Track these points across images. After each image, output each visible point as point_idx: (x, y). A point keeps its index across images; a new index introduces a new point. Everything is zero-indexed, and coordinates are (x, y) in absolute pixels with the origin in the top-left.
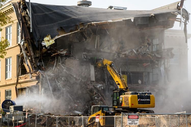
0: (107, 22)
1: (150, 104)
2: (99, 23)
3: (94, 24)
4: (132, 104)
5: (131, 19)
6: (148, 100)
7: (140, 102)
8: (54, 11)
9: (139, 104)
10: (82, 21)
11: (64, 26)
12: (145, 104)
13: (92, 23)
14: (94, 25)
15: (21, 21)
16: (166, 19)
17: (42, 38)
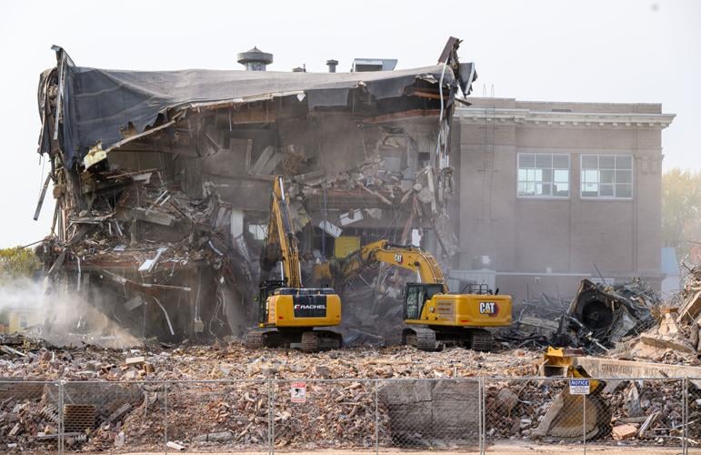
0: (230, 103)
1: (325, 316)
2: (210, 106)
3: (196, 108)
4: (281, 318)
5: (296, 96)
6: (319, 307)
7: (298, 313)
8: (120, 85)
9: (296, 316)
10: (173, 103)
11: (137, 119)
12: (312, 316)
13: (193, 106)
14: (197, 112)
15: (44, 112)
16: (399, 92)
17: (85, 151)
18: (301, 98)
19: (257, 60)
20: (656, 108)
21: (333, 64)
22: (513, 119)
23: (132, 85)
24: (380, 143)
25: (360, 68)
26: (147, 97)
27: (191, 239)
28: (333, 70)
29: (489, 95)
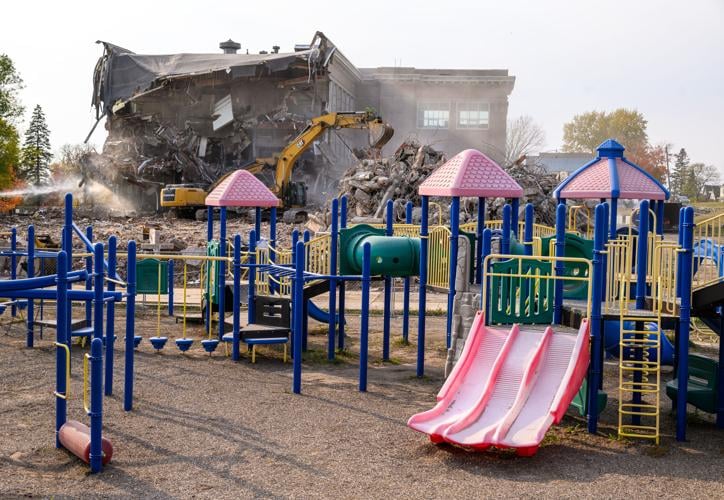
5: (225, 70)
8: (136, 64)
11: (142, 84)
16: (285, 67)
17: (113, 103)
18: (228, 72)
19: (230, 47)
20: (505, 72)
21: (276, 49)
22: (411, 80)
23: (142, 64)
24: (286, 97)
25: (297, 50)
26: (147, 71)
27: (167, 154)
28: (276, 52)
29: (398, 66)
